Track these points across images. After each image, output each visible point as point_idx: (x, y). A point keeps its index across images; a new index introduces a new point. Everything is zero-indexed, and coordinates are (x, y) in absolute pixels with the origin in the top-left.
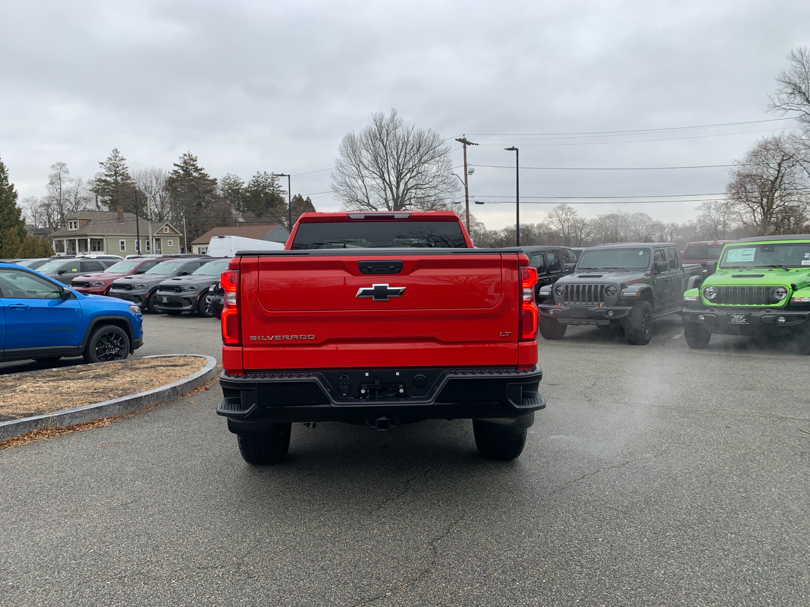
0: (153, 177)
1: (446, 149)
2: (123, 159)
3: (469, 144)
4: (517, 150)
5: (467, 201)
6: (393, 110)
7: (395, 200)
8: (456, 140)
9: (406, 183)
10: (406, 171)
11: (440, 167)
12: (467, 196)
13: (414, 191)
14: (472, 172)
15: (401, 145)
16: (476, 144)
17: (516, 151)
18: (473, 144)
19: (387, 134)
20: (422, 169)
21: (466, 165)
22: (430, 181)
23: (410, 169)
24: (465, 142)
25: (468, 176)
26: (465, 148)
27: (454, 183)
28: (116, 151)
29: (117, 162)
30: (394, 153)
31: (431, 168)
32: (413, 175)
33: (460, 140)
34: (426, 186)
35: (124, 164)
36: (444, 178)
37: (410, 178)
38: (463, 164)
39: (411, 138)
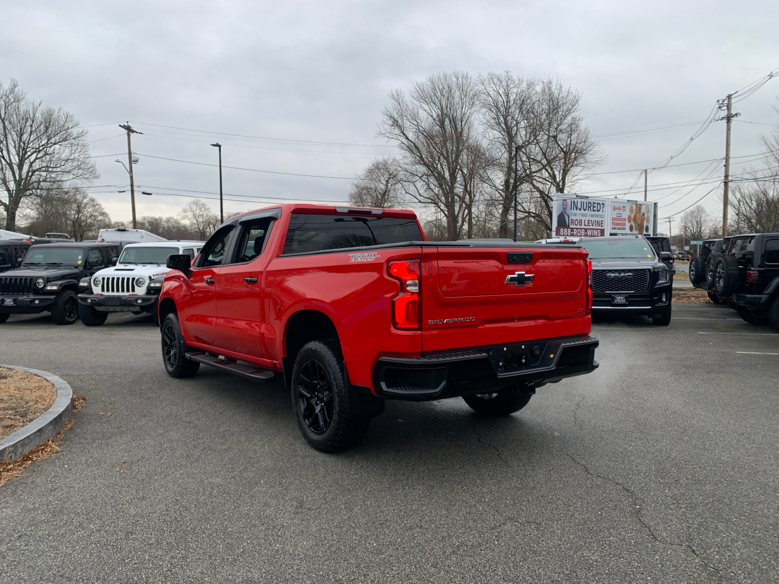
1: (82, 132)
3: (133, 131)
4: (220, 146)
5: (132, 191)
6: (13, 80)
7: (18, 183)
8: (120, 126)
9: (31, 163)
10: (32, 151)
11: (74, 151)
12: (132, 186)
14: (137, 161)
16: (140, 133)
17: (218, 148)
18: (137, 133)
19: (5, 106)
20: (50, 150)
21: (130, 153)
22: (63, 164)
23: (36, 149)
24: (129, 129)
25: (133, 165)
26: (129, 135)
27: (91, 169)
31: (62, 151)
32: (39, 156)
33: (124, 127)
34: (59, 169)
36: (79, 163)
37: (36, 158)
38: (128, 152)
39: (38, 115)
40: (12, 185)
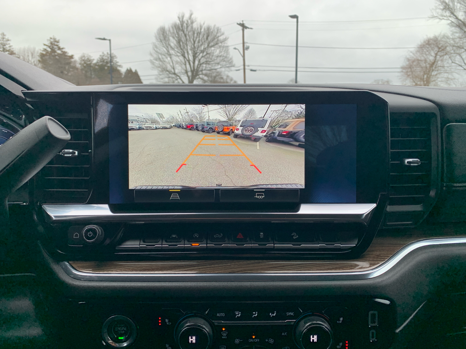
0: (30, 53)
1: (226, 38)
2: (8, 40)
3: (246, 28)
4: (297, 17)
5: (244, 69)
6: (191, 11)
7: (192, 71)
8: (237, 24)
9: (200, 60)
10: (200, 52)
11: (221, 50)
12: (244, 65)
13: (204, 65)
14: (248, 48)
15: (196, 35)
16: (251, 29)
17: (296, 19)
19: (187, 27)
20: (210, 51)
21: (244, 43)
22: (215, 59)
23: (202, 51)
24: (243, 26)
25: (246, 51)
26: (243, 30)
27: (230, 61)
28: (3, 34)
29: (5, 42)
30: (192, 40)
31: (216, 51)
32: (204, 55)
33: (240, 24)
34: (213, 62)
35: (9, 44)
37: (202, 57)
38: (242, 42)
39: (203, 30)
40: (190, 74)
